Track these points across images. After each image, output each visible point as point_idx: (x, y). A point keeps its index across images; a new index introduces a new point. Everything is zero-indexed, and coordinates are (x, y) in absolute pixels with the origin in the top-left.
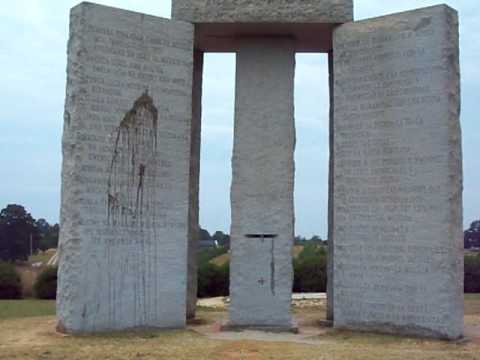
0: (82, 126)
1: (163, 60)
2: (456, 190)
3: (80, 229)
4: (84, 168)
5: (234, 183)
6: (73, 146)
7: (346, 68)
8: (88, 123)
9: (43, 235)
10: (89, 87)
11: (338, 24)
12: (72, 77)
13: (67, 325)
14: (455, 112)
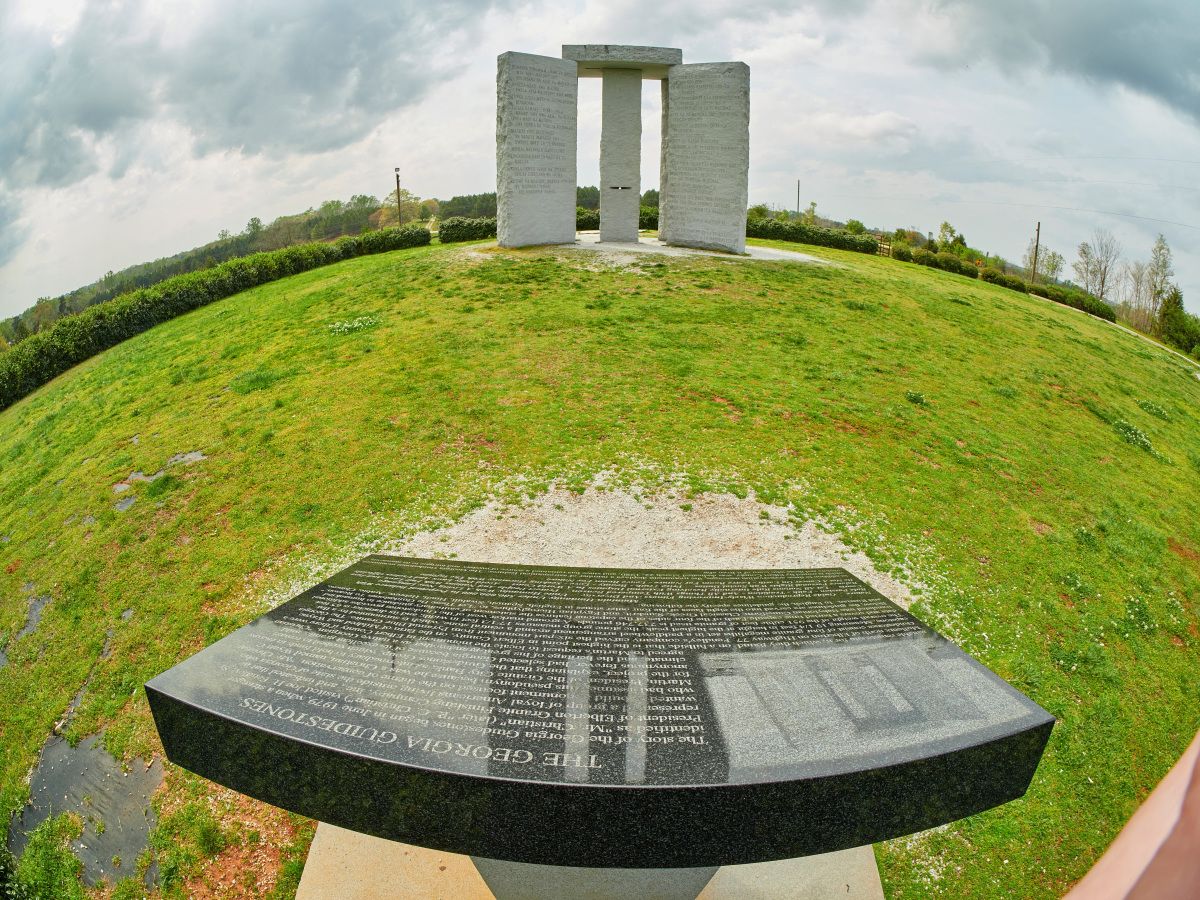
0: (511, 124)
1: (559, 83)
2: (744, 168)
3: (512, 186)
4: (513, 149)
5: (602, 156)
6: (505, 137)
7: (677, 91)
8: (514, 122)
9: (484, 204)
10: (513, 101)
11: (673, 65)
12: (502, 96)
13: (507, 243)
14: (745, 122)
